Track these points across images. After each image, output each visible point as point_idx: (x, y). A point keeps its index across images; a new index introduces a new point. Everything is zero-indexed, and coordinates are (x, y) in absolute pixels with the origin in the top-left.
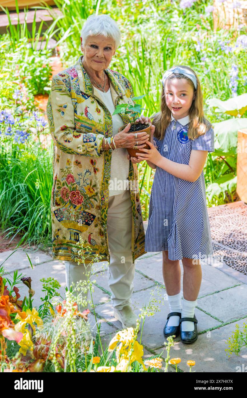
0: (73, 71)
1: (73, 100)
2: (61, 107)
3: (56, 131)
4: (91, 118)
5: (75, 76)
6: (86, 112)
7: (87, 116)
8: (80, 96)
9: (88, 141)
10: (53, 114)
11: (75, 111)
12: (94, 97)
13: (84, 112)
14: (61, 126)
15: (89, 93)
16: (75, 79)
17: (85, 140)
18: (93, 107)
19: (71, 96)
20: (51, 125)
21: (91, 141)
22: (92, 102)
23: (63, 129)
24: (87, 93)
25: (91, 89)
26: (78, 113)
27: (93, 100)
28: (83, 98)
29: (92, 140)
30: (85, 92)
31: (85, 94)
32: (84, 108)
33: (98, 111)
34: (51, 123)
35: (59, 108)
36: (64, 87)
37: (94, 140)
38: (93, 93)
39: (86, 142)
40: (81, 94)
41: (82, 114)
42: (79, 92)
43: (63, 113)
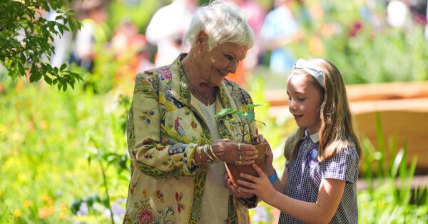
0: (166, 71)
1: (160, 106)
2: (146, 113)
3: (137, 144)
4: (182, 133)
5: (167, 77)
6: (177, 124)
7: (177, 129)
8: (172, 103)
9: (175, 152)
10: (134, 122)
11: (162, 122)
12: (189, 108)
13: (174, 124)
14: (145, 139)
15: (184, 101)
16: (167, 81)
17: (171, 151)
18: (187, 120)
19: (158, 101)
20: (130, 138)
21: (179, 152)
22: (187, 114)
23: (145, 143)
24: (181, 101)
25: (188, 97)
26: (166, 124)
27: (188, 111)
28: (174, 107)
29: (181, 150)
30: (178, 99)
31: (178, 102)
32: (175, 119)
33: (194, 126)
34: (131, 135)
35: (143, 115)
36: (150, 88)
37: (184, 150)
38: (189, 102)
39: (173, 154)
40: (172, 100)
41: (171, 127)
42: (169, 97)
43: (149, 121)
